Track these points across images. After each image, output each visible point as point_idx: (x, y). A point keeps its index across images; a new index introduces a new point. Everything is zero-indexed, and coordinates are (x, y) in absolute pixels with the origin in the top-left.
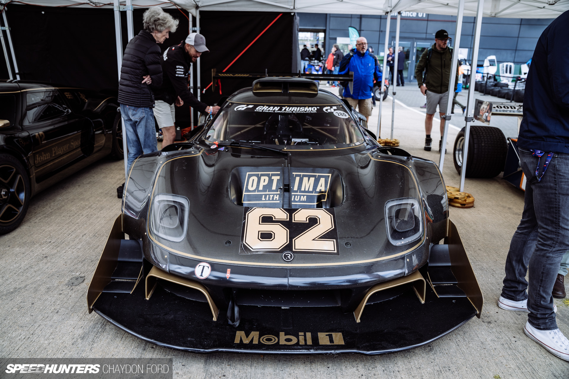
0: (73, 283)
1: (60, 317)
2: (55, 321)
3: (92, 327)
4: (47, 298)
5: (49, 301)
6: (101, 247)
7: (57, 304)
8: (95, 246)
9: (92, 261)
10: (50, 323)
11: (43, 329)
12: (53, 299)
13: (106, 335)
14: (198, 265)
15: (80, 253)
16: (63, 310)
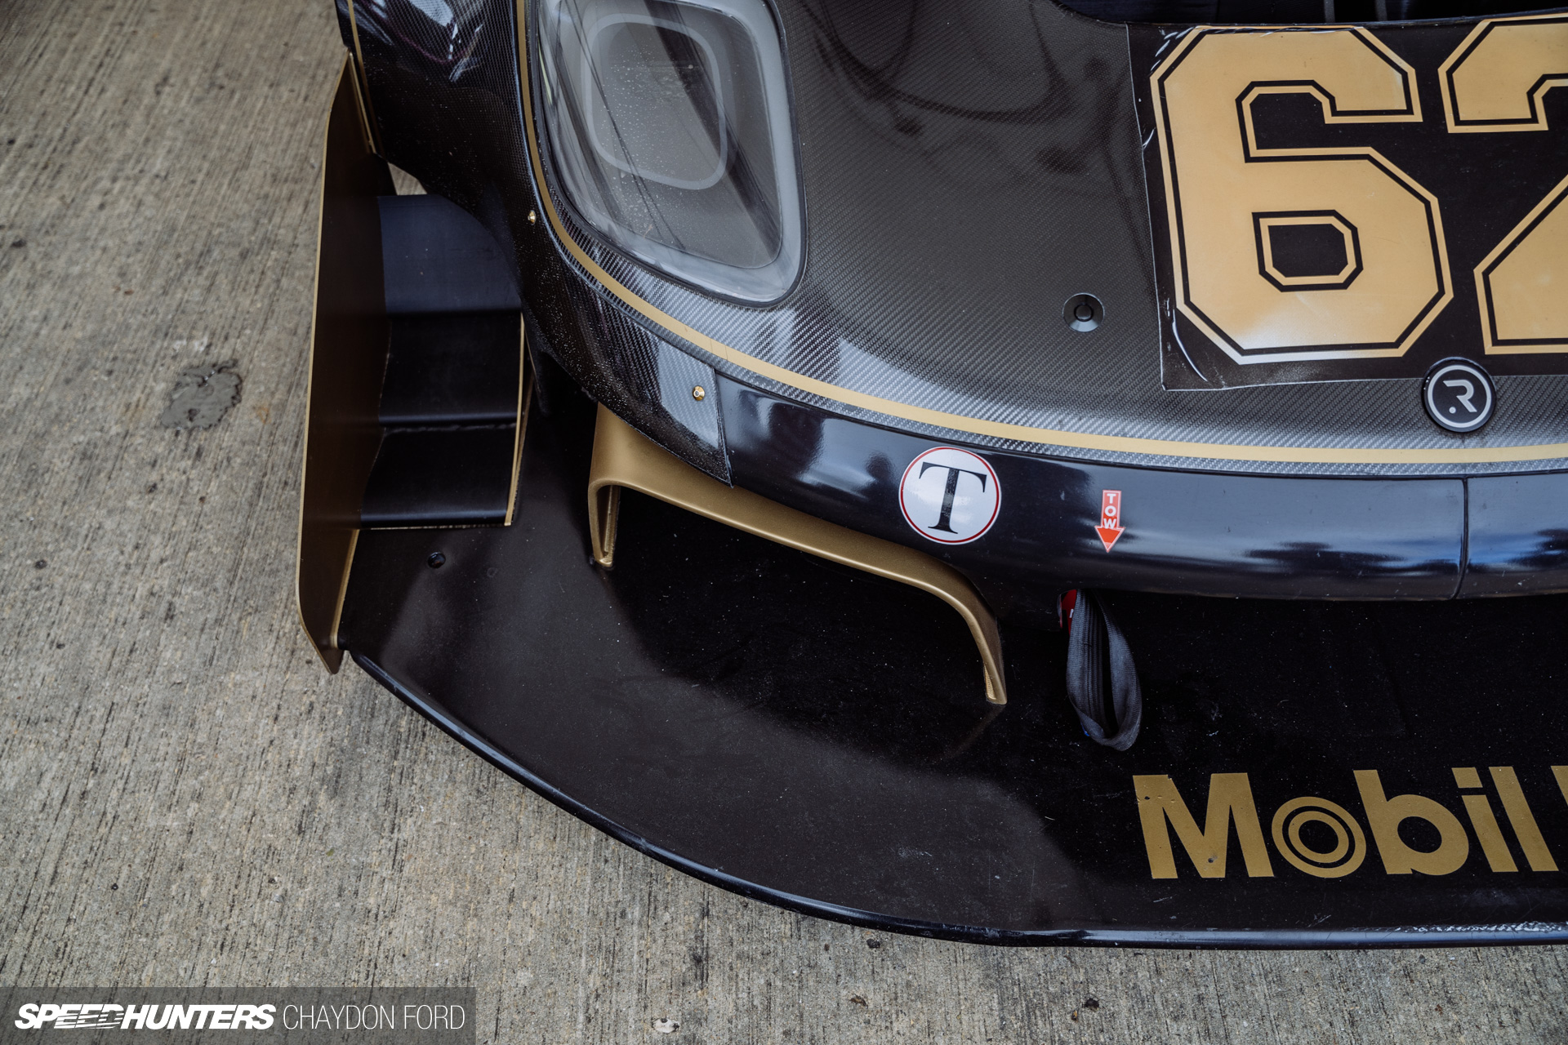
0: (192, 414)
1: (192, 644)
2: (176, 678)
3: (357, 703)
4: (95, 525)
5: (110, 544)
6: (263, 156)
7: (155, 556)
8: (232, 155)
9: (244, 255)
10: (155, 692)
11: (135, 736)
12: (125, 528)
13: (441, 758)
14: (918, 465)
15: (172, 206)
16: (192, 600)
